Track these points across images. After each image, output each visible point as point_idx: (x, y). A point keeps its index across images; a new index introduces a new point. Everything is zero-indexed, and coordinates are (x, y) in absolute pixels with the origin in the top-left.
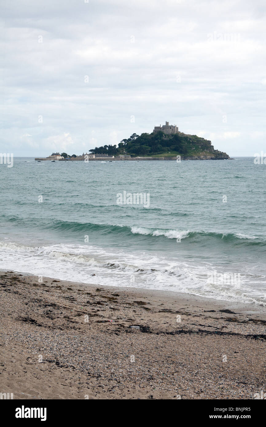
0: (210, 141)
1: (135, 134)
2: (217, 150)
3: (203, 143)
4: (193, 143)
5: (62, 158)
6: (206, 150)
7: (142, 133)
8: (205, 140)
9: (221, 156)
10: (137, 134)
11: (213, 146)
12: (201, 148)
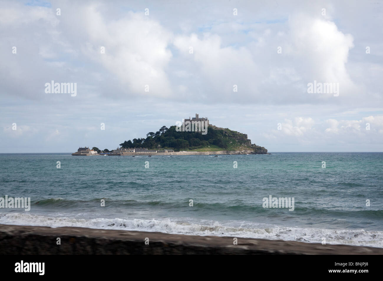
0: (247, 135)
1: (165, 126)
2: (255, 144)
3: (239, 136)
4: (229, 136)
5: (95, 152)
6: (244, 144)
7: (171, 126)
8: (241, 134)
9: (259, 151)
10: (167, 127)
11: (250, 140)
12: (238, 142)
